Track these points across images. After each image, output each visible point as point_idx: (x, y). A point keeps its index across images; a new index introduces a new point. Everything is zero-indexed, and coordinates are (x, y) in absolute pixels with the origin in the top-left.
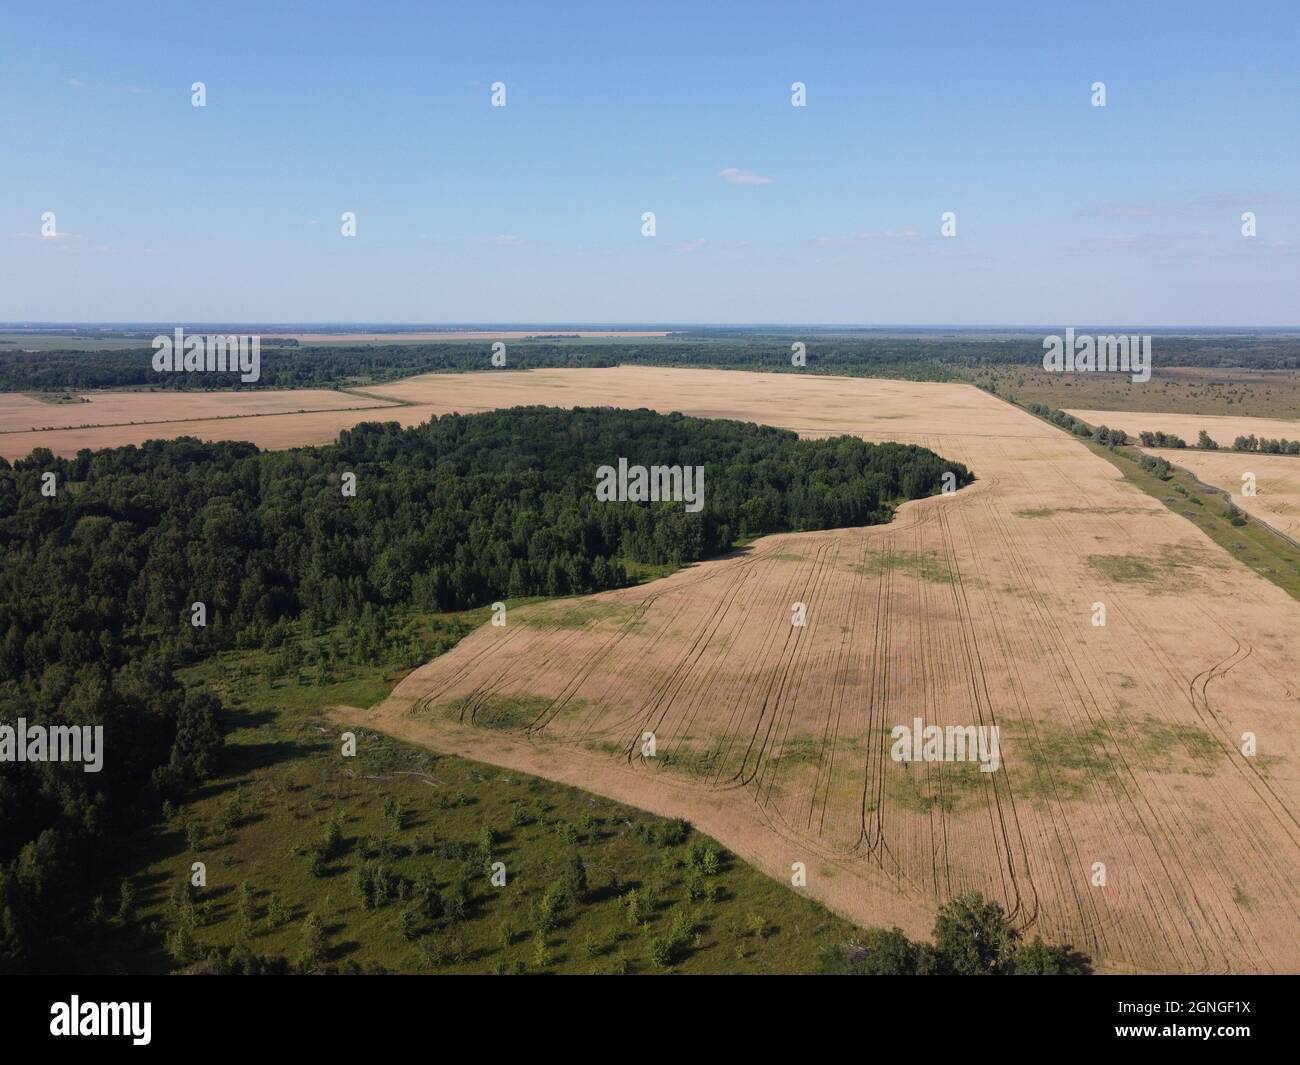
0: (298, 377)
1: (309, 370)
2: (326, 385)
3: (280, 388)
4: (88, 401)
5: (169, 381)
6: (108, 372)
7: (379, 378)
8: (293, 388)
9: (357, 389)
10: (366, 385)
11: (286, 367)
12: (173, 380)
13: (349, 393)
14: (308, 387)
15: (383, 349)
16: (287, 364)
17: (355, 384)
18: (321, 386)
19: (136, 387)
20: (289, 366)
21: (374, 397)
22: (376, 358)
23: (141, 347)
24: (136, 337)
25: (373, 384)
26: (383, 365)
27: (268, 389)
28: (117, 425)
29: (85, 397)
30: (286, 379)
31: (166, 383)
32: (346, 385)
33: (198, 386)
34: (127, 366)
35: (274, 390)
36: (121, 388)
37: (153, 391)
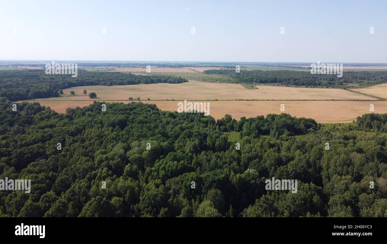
0: (330, 83)
1: (333, 80)
2: (340, 87)
3: (323, 87)
4: (258, 89)
5: (284, 82)
6: (266, 78)
7: (362, 86)
8: (327, 88)
9: (354, 90)
10: (357, 88)
11: (324, 79)
12: (285, 82)
13: (351, 91)
14: (334, 87)
15: (360, 72)
16: (324, 77)
17: (353, 87)
18: (339, 88)
19: (273, 84)
20: (325, 78)
21: (363, 94)
22: (359, 76)
23: (279, 70)
24: (278, 66)
25: (360, 88)
26: (362, 79)
27: (318, 87)
28: (263, 100)
29: (257, 87)
30: (325, 84)
31: (283, 83)
32: (349, 87)
33: (293, 85)
34: (272, 76)
35: (320, 88)
36: (269, 84)
37: (278, 86)
